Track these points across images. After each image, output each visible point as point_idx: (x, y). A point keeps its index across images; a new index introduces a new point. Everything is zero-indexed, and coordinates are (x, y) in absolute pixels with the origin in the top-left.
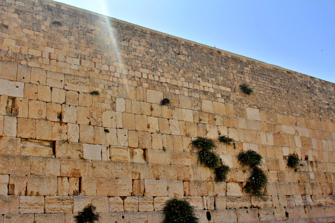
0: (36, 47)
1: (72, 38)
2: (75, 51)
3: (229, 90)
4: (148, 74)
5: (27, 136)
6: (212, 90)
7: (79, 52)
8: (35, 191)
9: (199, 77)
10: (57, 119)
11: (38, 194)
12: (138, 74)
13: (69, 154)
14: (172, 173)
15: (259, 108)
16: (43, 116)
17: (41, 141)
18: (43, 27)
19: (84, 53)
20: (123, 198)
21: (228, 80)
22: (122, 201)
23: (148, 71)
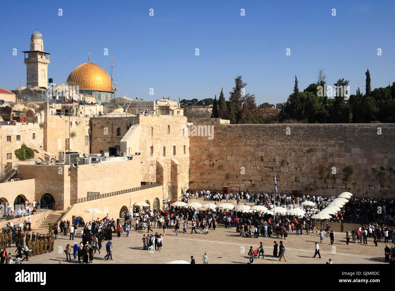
0: (268, 141)
1: (278, 135)
2: (279, 139)
3: (344, 142)
4: (304, 142)
5: (266, 166)
6: (334, 143)
7: (280, 139)
8: (268, 180)
9: (328, 139)
10: (273, 161)
11: (268, 181)
12: (300, 143)
13: (276, 170)
14: (310, 175)
15: (360, 147)
16: (270, 160)
17: (269, 168)
18: (269, 134)
19: (282, 139)
20: (292, 182)
21: (344, 137)
22: (291, 183)
23: (304, 141)
